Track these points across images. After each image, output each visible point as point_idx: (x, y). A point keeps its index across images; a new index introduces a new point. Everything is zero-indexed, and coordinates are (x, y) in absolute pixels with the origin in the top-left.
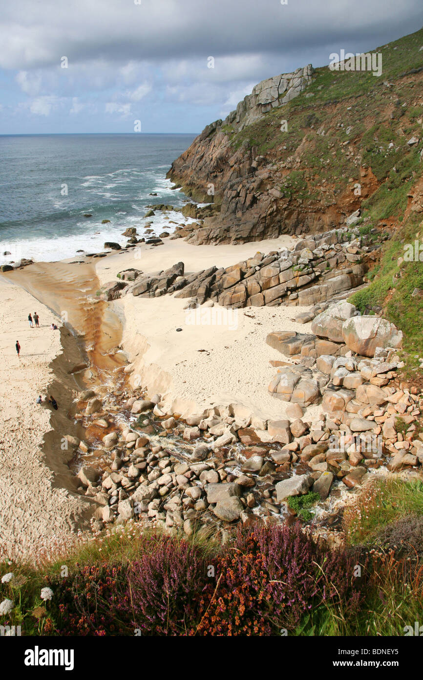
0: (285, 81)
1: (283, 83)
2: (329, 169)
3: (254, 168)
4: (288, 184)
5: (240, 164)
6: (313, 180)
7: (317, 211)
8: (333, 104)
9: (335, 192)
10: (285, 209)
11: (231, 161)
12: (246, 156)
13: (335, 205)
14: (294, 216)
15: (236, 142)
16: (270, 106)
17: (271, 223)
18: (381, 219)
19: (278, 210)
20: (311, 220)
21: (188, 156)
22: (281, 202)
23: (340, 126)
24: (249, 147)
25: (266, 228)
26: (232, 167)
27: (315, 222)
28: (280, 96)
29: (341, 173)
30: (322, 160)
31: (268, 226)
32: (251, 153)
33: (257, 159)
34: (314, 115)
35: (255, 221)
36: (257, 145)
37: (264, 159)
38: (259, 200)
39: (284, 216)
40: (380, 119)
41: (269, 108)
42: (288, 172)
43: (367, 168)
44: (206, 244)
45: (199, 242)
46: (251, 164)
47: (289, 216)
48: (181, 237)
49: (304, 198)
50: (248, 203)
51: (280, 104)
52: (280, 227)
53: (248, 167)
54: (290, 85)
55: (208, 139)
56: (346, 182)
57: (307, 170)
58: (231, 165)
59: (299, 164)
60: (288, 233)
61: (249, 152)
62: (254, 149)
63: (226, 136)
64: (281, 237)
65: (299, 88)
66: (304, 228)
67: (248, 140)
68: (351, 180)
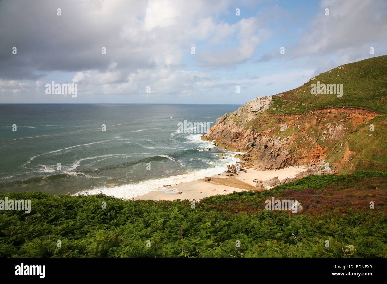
0: (262, 102)
1: (262, 103)
2: (304, 145)
3: (255, 138)
4: (290, 149)
5: (249, 136)
6: (299, 148)
7: (301, 158)
8: (289, 115)
9: (307, 152)
10: (290, 158)
11: (245, 135)
12: (252, 133)
13: (308, 156)
14: (293, 160)
15: (246, 127)
16: (257, 112)
17: (286, 162)
18: (333, 162)
19: (288, 158)
20: (299, 161)
21: (214, 129)
22: (289, 155)
23: (295, 125)
24: (252, 130)
25: (285, 164)
26: (246, 137)
27: (301, 162)
28: (261, 108)
29: (309, 146)
30: (301, 141)
31: (286, 164)
32: (253, 132)
33: (256, 134)
34: (281, 118)
35: (281, 162)
36: (256, 129)
37: (260, 135)
38: (280, 155)
39: (290, 160)
40: (312, 124)
41: (257, 113)
42: (289, 145)
43: (318, 145)
44: (265, 170)
45: (262, 170)
46: (254, 136)
47: (291, 161)
48: (250, 168)
49: (296, 154)
50: (276, 156)
51: (262, 112)
52: (289, 164)
53: (252, 137)
54: (265, 104)
55: (223, 122)
56: (311, 149)
57: (296, 145)
58: (245, 136)
59: (293, 143)
60: (292, 166)
61: (252, 131)
62: (255, 130)
63: (235, 122)
64: (290, 167)
65: (269, 105)
66: (297, 164)
67: (252, 126)
68: (313, 148)
